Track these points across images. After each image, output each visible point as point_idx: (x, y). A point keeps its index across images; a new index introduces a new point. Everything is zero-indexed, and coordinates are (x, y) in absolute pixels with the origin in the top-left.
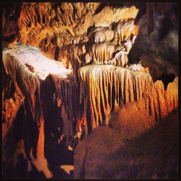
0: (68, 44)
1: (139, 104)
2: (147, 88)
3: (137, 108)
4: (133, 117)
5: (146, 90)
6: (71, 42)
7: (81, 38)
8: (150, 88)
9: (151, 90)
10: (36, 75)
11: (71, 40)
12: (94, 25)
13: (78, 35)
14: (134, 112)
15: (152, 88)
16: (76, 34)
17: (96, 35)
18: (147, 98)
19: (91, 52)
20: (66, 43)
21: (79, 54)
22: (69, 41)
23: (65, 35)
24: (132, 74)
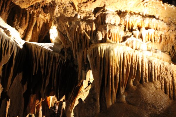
0: (69, 16)
1: (157, 85)
2: (162, 72)
3: (155, 88)
4: (154, 95)
5: (161, 74)
6: (73, 15)
7: (86, 15)
8: (165, 72)
9: (166, 74)
10: (14, 41)
11: (73, 13)
12: (104, 7)
13: (83, 11)
14: (153, 91)
15: (167, 72)
16: (80, 9)
17: (107, 17)
18: (162, 80)
19: (104, 31)
20: (67, 15)
21: (88, 30)
22: (71, 14)
23: (68, 6)
24: (149, 59)
